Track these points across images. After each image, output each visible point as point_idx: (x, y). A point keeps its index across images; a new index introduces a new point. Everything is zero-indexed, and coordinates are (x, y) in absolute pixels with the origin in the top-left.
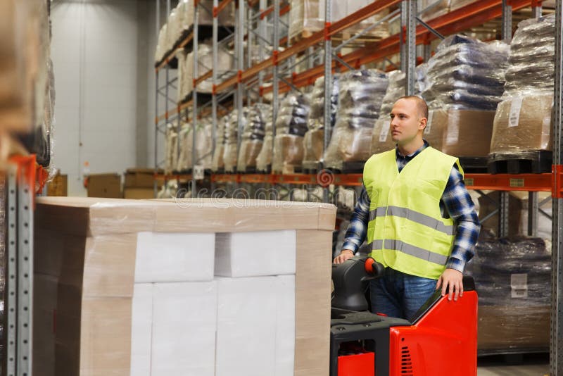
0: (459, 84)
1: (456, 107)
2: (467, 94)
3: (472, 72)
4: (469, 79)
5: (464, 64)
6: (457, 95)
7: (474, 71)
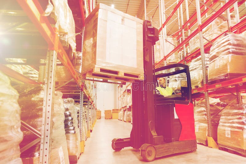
0: (231, 47)
2: (235, 50)
6: (231, 51)
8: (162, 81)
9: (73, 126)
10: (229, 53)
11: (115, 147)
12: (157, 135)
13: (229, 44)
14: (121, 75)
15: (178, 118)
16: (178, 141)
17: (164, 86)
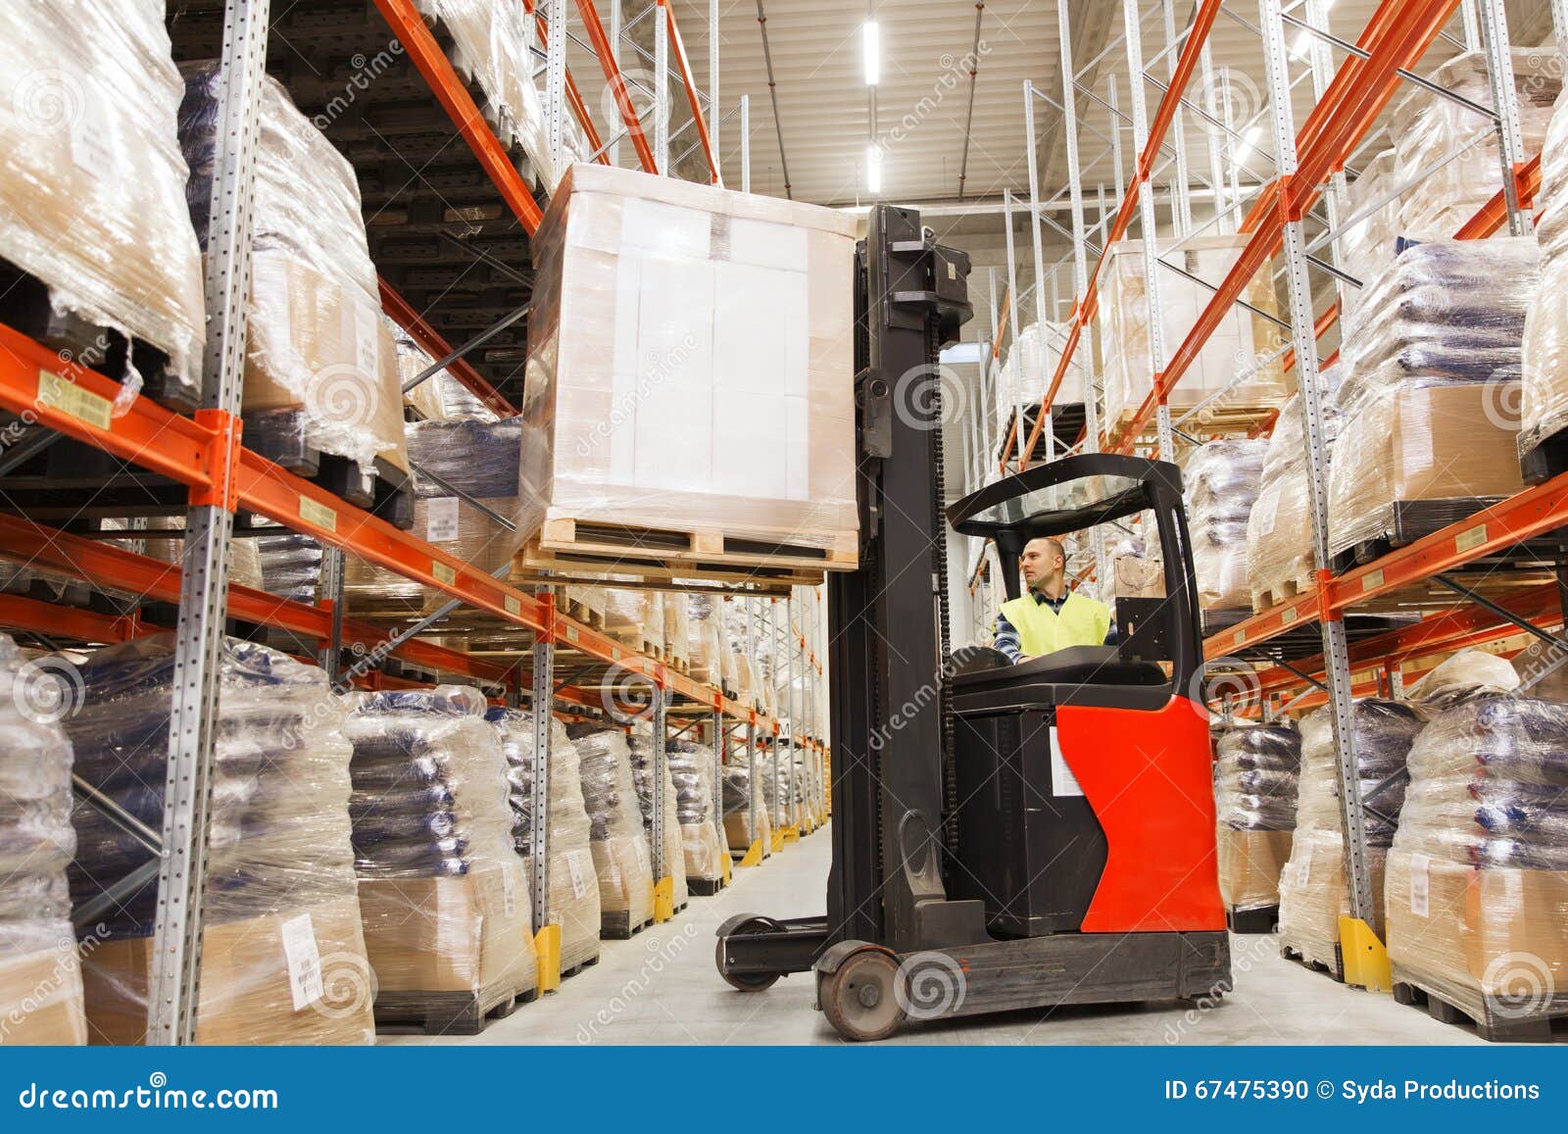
0: (1419, 330)
1: (1419, 382)
2: (1440, 350)
3: (1446, 300)
4: (1441, 318)
5: (1426, 284)
6: (1416, 357)
7: (1451, 298)
8: (1038, 561)
9: (451, 833)
10: (1407, 369)
11: (728, 963)
12: (944, 893)
13: (1410, 314)
14: (705, 548)
15: (1077, 792)
16: (1078, 931)
17: (1053, 589)
